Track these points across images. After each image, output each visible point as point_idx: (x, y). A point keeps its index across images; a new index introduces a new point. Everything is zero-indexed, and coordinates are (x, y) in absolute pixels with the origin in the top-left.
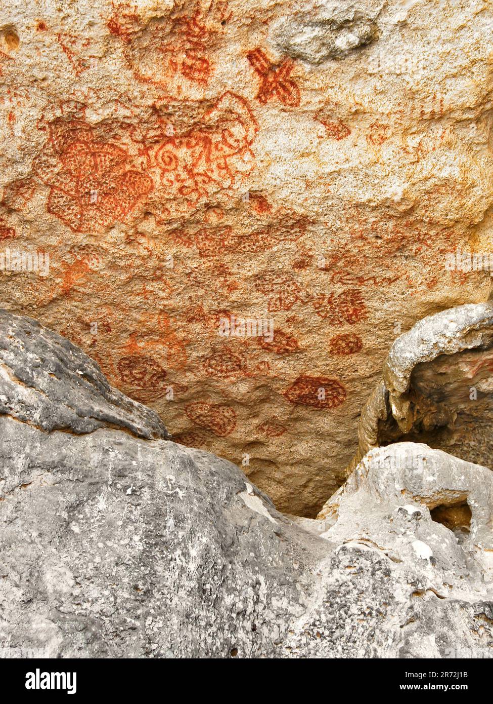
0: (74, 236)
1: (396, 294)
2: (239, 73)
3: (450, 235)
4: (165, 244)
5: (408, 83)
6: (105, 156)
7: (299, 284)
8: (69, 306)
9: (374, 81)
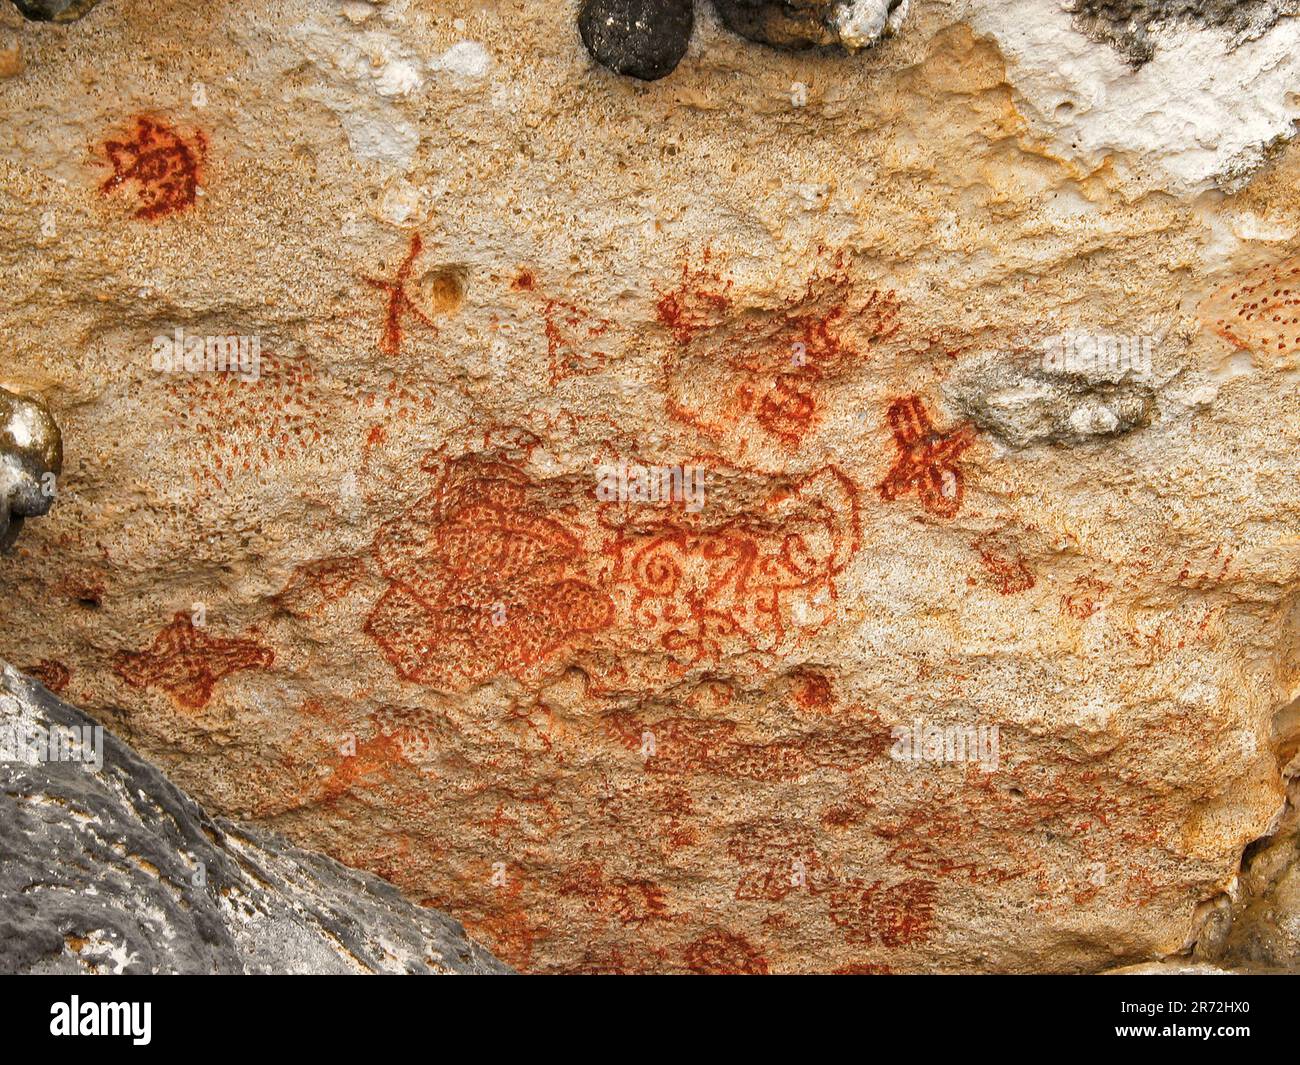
0: (396, 687)
1: (1005, 903)
2: (864, 437)
3: (1154, 810)
4: (586, 735)
5: (1177, 516)
6: (530, 542)
7: (819, 854)
8: (321, 825)
9: (1109, 498)
